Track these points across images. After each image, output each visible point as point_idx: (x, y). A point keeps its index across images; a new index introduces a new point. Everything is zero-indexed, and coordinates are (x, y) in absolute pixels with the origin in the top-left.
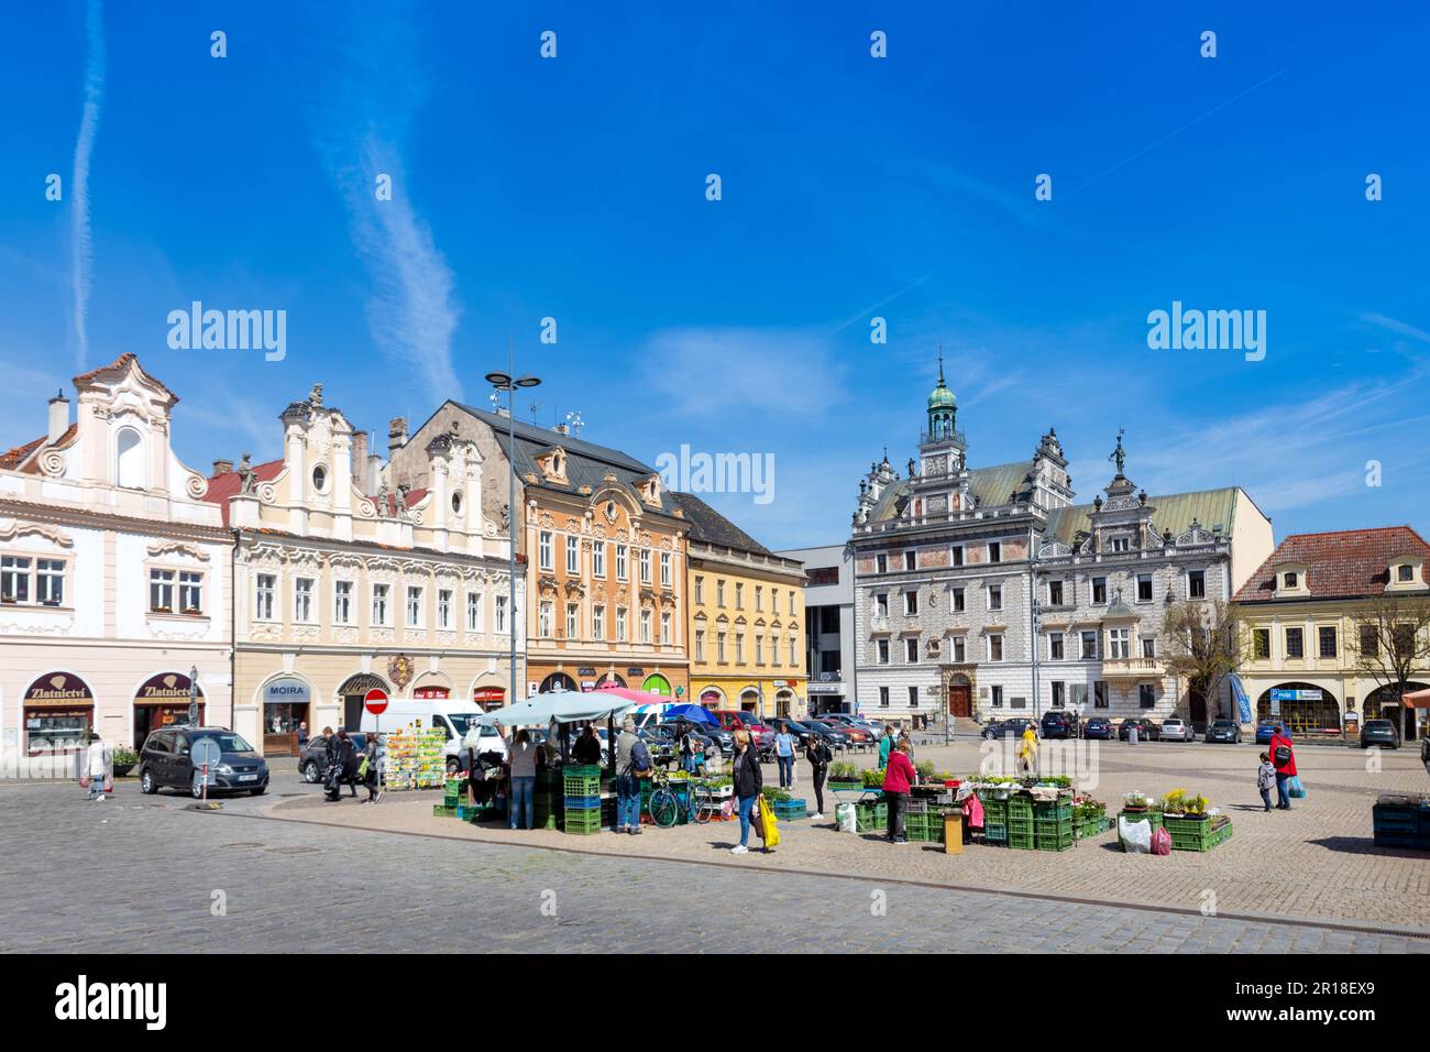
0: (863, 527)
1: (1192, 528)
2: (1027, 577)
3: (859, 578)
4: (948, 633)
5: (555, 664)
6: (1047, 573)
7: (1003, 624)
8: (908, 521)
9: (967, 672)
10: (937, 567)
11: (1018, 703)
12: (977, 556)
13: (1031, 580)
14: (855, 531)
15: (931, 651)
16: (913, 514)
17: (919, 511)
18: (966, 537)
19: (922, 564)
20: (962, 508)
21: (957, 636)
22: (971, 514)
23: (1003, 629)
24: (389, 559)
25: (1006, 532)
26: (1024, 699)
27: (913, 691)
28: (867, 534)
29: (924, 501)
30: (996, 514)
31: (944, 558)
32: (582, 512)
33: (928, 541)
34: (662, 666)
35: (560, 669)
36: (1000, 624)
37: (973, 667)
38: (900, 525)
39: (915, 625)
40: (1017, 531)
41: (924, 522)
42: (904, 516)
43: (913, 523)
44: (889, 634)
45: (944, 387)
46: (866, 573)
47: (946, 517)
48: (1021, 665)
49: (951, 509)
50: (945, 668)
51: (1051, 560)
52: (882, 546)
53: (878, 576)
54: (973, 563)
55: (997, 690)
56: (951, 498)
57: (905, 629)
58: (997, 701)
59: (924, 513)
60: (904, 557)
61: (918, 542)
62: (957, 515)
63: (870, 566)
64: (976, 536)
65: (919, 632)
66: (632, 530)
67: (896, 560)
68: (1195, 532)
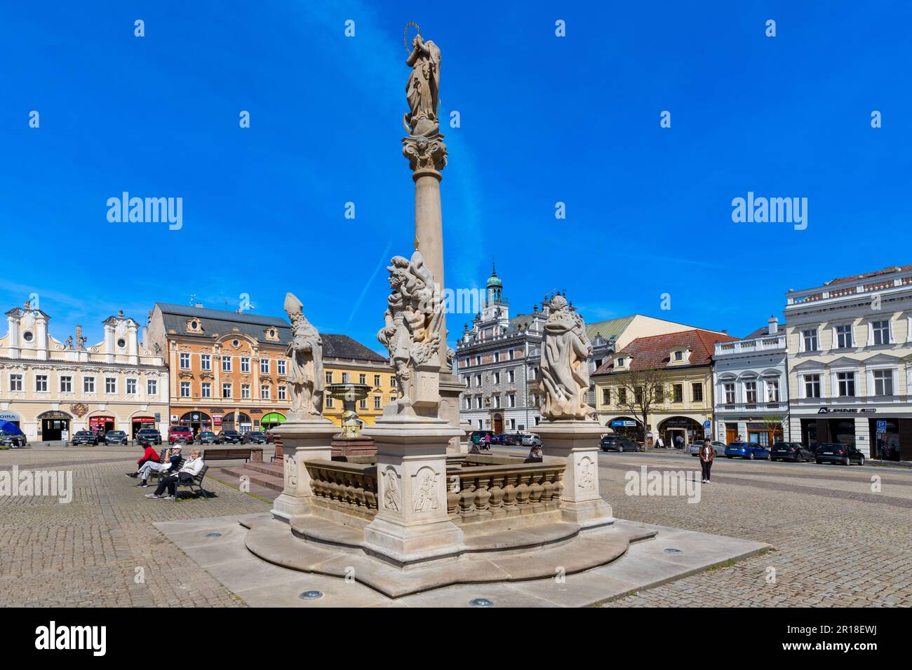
0: (461, 345)
1: (596, 337)
2: (524, 366)
3: (460, 369)
4: (494, 394)
5: (193, 407)
6: (533, 363)
7: (515, 389)
8: (477, 342)
9: (500, 413)
10: (490, 363)
11: (521, 427)
12: (504, 357)
13: (526, 368)
14: (458, 347)
15: (487, 403)
16: (480, 338)
17: (482, 336)
18: (500, 348)
19: (483, 362)
20: (499, 334)
21: (497, 395)
22: (501, 336)
23: (514, 391)
24: (69, 366)
25: (516, 345)
26: (523, 426)
27: (481, 421)
28: (462, 349)
29: (484, 332)
30: (512, 336)
31: (492, 358)
32: (213, 344)
33: (485, 351)
34: (277, 409)
35: (196, 409)
36: (513, 389)
37: (503, 410)
38: (475, 344)
39: (480, 391)
40: (520, 344)
41: (484, 342)
42: (476, 339)
43: (480, 343)
44: (471, 395)
45: (495, 276)
46: (462, 367)
47: (492, 339)
48: (522, 409)
49: (494, 335)
50: (492, 411)
51: (534, 357)
52: (468, 354)
53: (466, 368)
54: (502, 360)
55: (513, 421)
56: (494, 329)
57: (476, 393)
58: (513, 427)
59: (484, 337)
60: (476, 359)
61: (481, 352)
62: (496, 338)
63: (464, 364)
64: (504, 347)
65: (482, 394)
66: (253, 352)
67: (473, 360)
68: (598, 340)
